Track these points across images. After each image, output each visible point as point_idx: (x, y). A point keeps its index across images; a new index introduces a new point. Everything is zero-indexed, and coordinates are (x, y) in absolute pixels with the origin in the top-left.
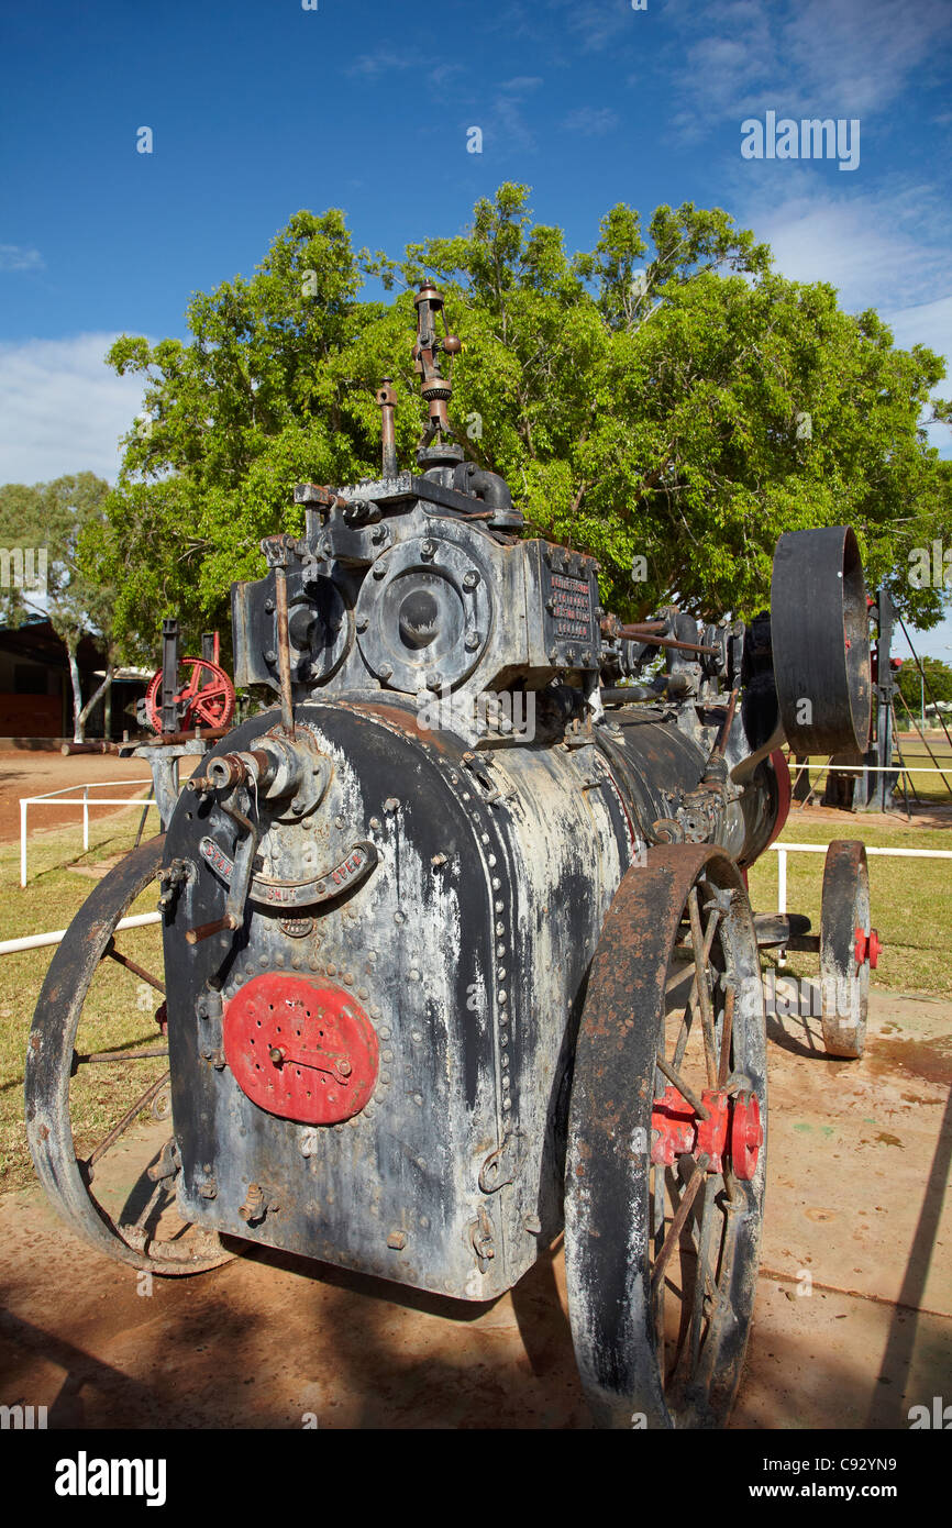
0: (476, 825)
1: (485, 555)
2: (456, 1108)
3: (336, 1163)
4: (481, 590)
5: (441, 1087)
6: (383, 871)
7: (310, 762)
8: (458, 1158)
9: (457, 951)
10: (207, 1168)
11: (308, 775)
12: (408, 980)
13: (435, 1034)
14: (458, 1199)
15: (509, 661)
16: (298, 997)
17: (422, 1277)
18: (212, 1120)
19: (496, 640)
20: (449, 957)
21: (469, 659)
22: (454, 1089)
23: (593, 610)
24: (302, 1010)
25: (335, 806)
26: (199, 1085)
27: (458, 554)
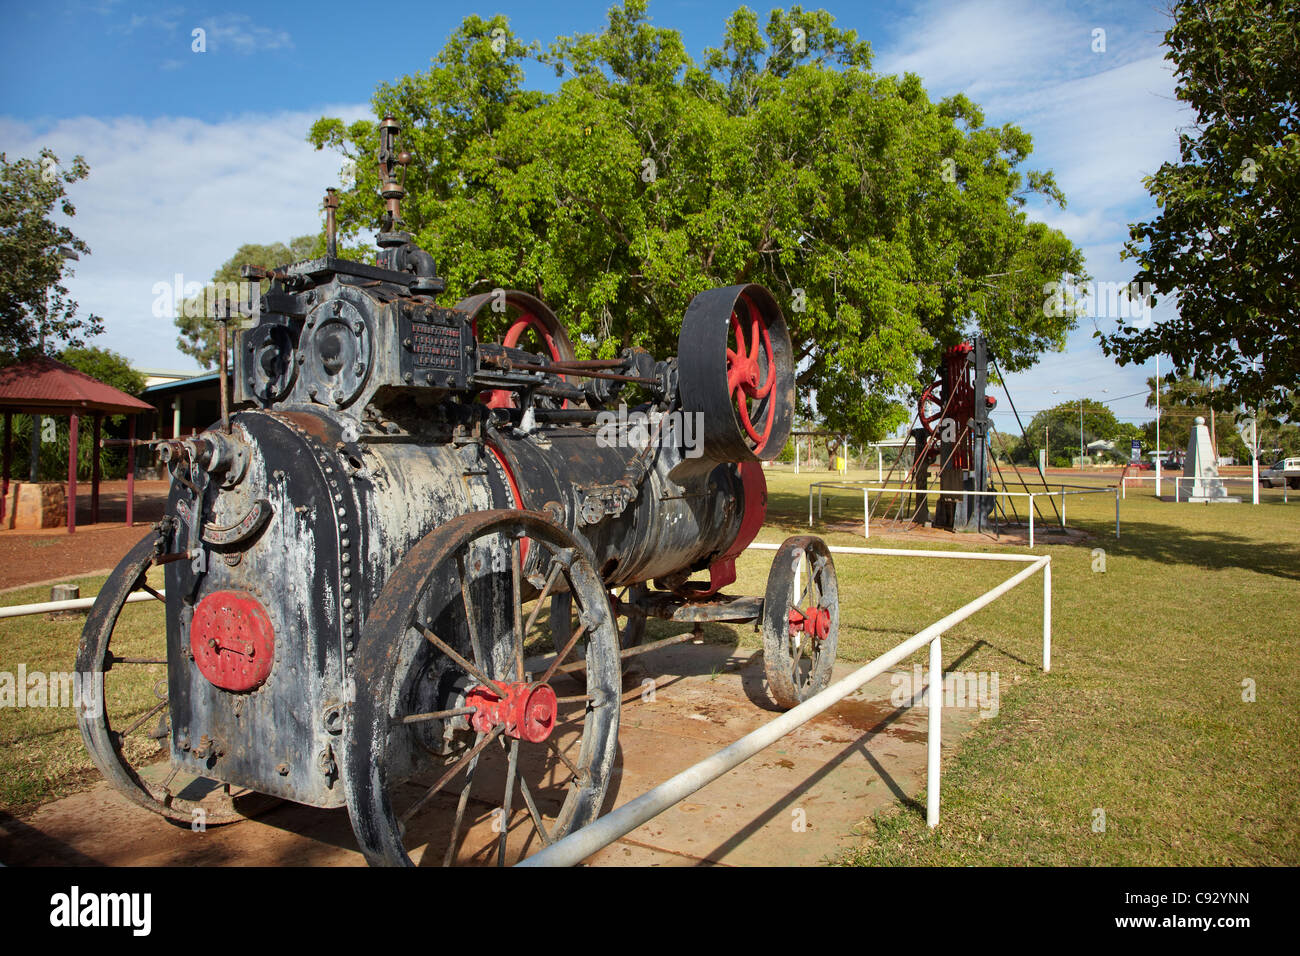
0: (332, 488)
1: (370, 310)
2: (313, 675)
3: (254, 719)
4: (365, 334)
5: (306, 662)
6: (276, 520)
7: (237, 448)
8: (315, 710)
9: (313, 570)
10: (185, 729)
11: (236, 456)
12: (289, 591)
13: (302, 626)
14: (315, 738)
15: (382, 383)
16: (228, 605)
17: (298, 794)
18: (188, 696)
19: (376, 368)
20: (309, 575)
21: (358, 381)
22: (312, 662)
23: (464, 347)
24: (230, 613)
25: (252, 478)
26: (182, 671)
27: (353, 310)
